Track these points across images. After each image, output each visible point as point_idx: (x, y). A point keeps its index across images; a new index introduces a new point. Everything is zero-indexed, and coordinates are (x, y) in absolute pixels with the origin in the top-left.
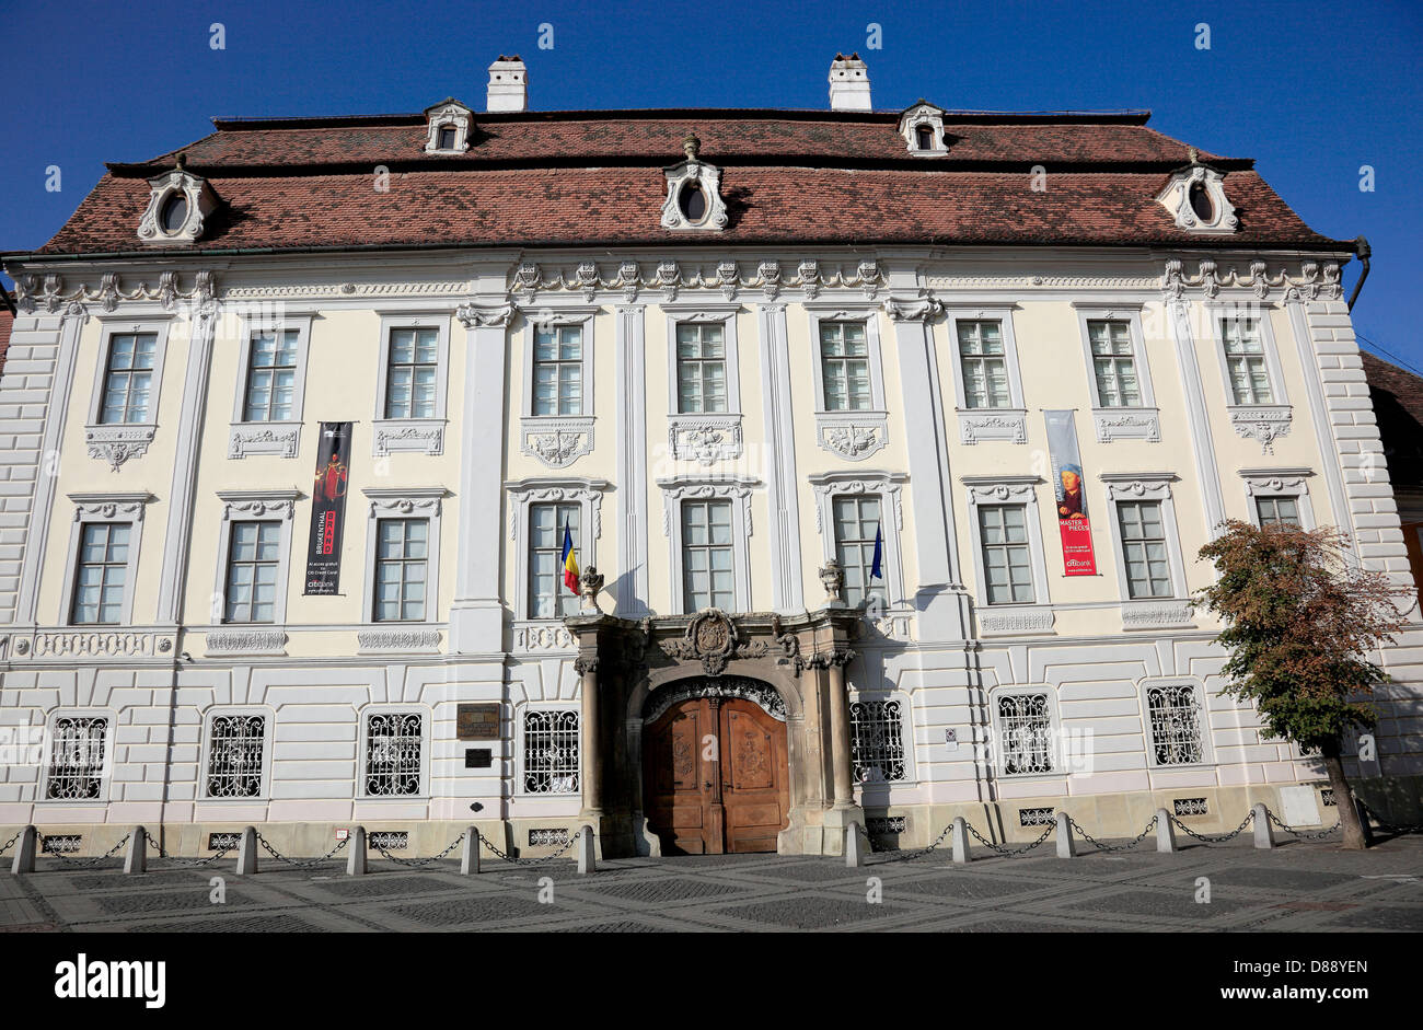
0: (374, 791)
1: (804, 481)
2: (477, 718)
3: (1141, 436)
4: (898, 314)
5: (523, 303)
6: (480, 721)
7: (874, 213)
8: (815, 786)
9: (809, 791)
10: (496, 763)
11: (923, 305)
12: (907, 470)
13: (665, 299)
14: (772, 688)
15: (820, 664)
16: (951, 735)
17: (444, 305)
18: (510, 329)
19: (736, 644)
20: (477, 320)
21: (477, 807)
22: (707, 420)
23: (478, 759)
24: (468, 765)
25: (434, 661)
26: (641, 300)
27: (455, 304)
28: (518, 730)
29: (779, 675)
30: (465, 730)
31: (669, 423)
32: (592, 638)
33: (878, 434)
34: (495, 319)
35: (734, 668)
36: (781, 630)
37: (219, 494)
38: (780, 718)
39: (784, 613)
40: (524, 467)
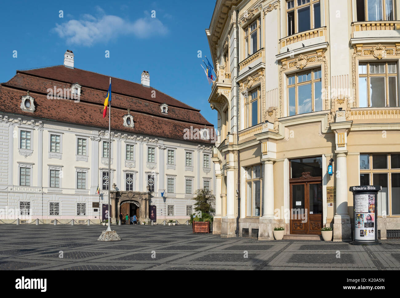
0: (78, 215)
1: (144, 172)
2: (96, 204)
3: (191, 170)
4: (160, 148)
5: (101, 137)
6: (96, 205)
7: (157, 127)
8: (144, 216)
9: (143, 216)
10: (98, 211)
11: (164, 147)
12: (159, 172)
13: (125, 140)
14: (138, 202)
15: (146, 200)
16: (161, 210)
17: (88, 135)
18: (99, 141)
19: (134, 196)
20: (93, 139)
21: (96, 217)
22: (130, 161)
23: (96, 210)
24: (94, 211)
25: (88, 195)
26: (121, 140)
27: (90, 136)
28: (101, 206)
29: (139, 200)
30: (94, 206)
31: (125, 161)
32: (115, 194)
33: (155, 166)
34: (97, 139)
35: (133, 199)
36: (140, 194)
37: (48, 165)
38: (138, 206)
39: (141, 192)
40: (102, 166)
